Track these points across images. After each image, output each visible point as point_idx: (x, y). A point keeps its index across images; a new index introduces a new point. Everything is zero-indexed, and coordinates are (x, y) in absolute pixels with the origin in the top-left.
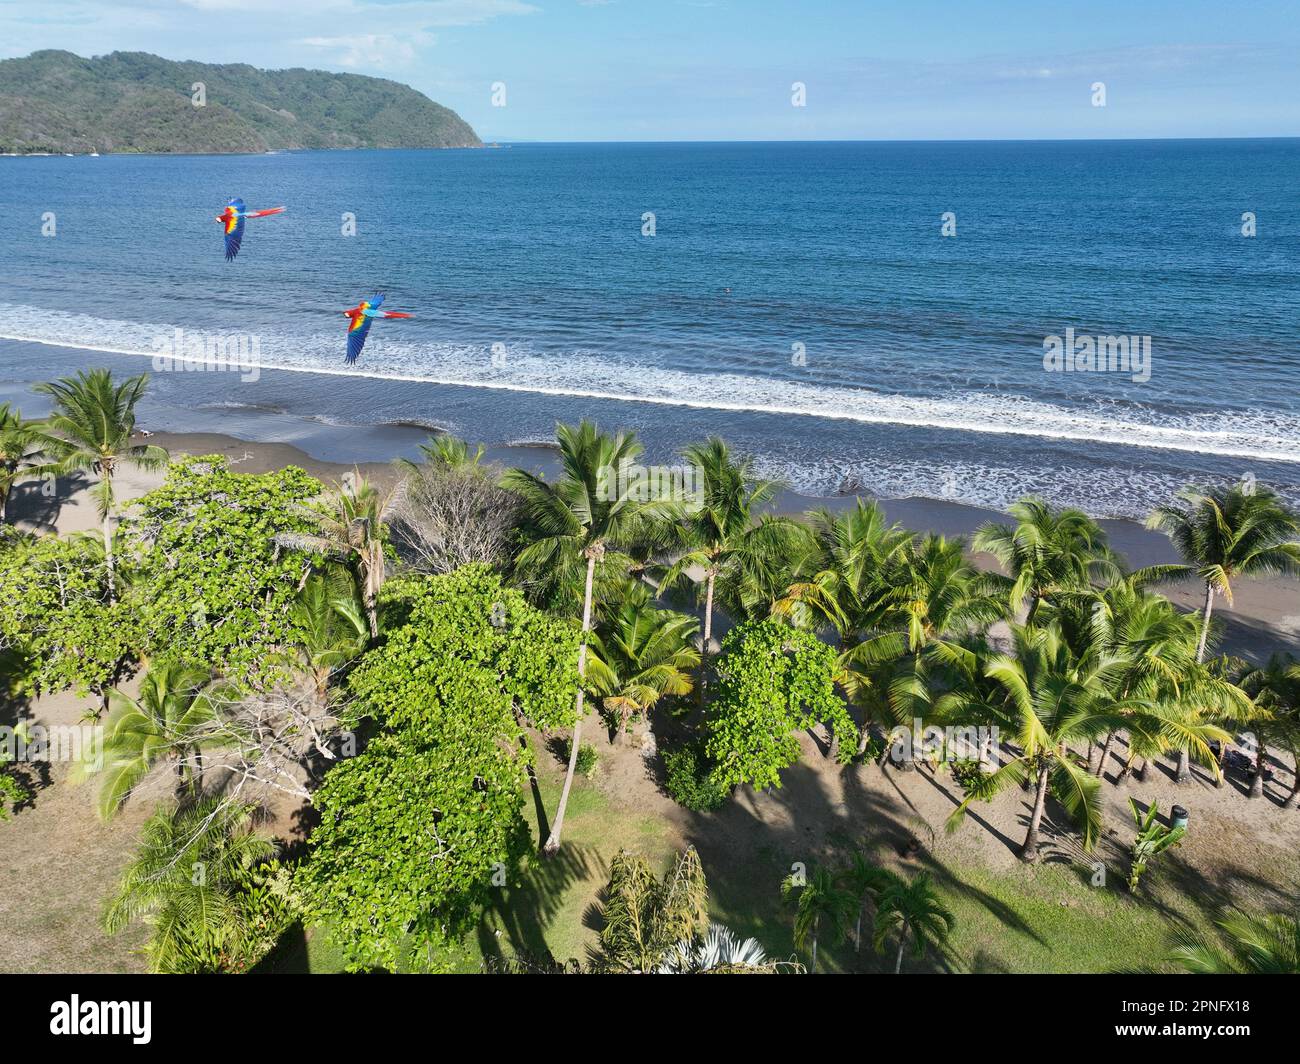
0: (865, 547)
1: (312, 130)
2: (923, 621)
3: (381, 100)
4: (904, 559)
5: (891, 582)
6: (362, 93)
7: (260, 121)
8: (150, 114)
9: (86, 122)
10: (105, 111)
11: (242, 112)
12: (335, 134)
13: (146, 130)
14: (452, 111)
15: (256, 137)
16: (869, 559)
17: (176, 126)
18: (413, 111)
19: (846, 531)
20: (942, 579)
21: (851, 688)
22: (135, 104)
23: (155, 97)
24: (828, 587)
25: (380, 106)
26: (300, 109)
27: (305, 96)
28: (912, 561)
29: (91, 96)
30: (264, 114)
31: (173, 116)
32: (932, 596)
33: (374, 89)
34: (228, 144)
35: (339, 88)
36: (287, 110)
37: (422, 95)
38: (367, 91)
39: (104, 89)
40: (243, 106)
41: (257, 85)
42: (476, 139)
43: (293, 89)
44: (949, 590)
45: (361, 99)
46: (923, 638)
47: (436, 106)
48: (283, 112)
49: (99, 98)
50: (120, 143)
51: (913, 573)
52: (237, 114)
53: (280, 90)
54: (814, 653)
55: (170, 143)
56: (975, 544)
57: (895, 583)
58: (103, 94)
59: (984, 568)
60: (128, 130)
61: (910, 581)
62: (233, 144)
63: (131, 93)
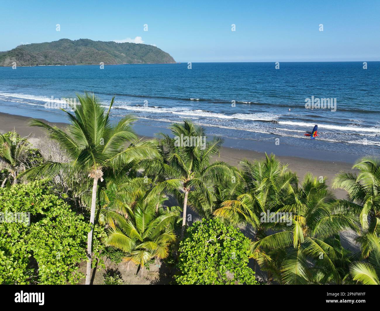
0: (268, 181)
1: (129, 59)
2: (303, 227)
3: (149, 51)
4: (291, 190)
5: (285, 202)
6: (144, 49)
7: (116, 56)
8: (87, 55)
9: (71, 57)
10: (76, 54)
11: (111, 54)
12: (136, 60)
13: (86, 59)
14: (168, 54)
15: (114, 60)
16: (271, 188)
17: (93, 58)
18: (157, 54)
19: (258, 172)
20: (314, 203)
21: (260, 261)
22: (84, 52)
23: (88, 50)
24: (246, 203)
25: (148, 52)
26: (127, 53)
27: (128, 50)
28: (296, 191)
29: (73, 50)
30: (117, 55)
31: (93, 55)
32: (309, 212)
33: (147, 48)
34: (107, 62)
35: (138, 47)
36: (123, 53)
37: (160, 49)
38: (145, 48)
39: (76, 48)
40: (112, 52)
41: (116, 47)
42: (174, 61)
43: (125, 48)
44: (320, 210)
45: (143, 50)
46: (302, 238)
47: (164, 52)
48: (122, 54)
49: (75, 51)
50: (79, 62)
51: (297, 199)
52: (110, 54)
53: (122, 48)
54: (235, 242)
55: (91, 62)
56: (334, 184)
57: (285, 203)
58: (76, 50)
59: (340, 197)
60: (81, 59)
61: (294, 202)
62: (108, 62)
63: (83, 49)
